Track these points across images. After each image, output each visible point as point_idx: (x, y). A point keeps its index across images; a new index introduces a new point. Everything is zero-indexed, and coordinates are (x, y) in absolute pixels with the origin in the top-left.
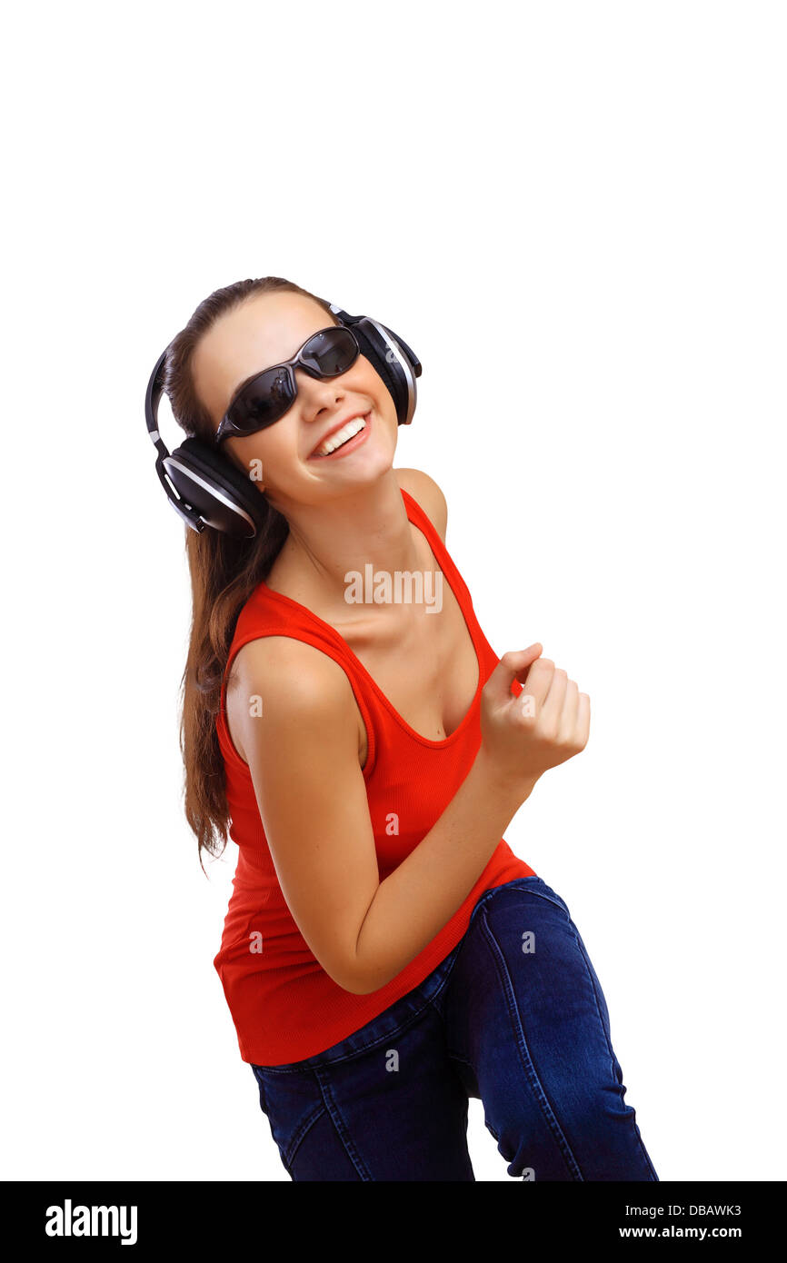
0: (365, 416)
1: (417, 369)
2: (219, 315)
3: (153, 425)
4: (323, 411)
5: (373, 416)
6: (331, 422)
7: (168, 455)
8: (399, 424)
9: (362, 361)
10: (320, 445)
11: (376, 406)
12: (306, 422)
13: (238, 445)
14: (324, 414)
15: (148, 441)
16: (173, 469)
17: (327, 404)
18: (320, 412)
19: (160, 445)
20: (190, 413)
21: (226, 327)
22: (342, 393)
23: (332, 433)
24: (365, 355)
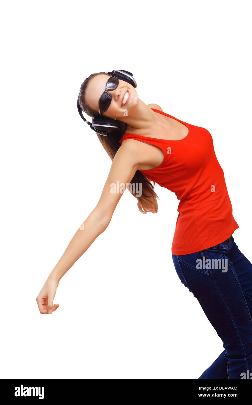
0: (128, 91)
1: (131, 74)
2: (86, 89)
3: (85, 120)
4: (118, 96)
5: (129, 90)
6: (121, 97)
7: (92, 124)
8: (135, 88)
9: (120, 81)
10: (122, 103)
11: (128, 88)
12: (116, 100)
13: (106, 114)
14: (119, 97)
15: (85, 124)
16: (94, 126)
17: (119, 94)
18: (118, 97)
19: (89, 123)
20: (91, 113)
21: (88, 91)
22: (120, 90)
23: (123, 99)
24: (119, 79)
